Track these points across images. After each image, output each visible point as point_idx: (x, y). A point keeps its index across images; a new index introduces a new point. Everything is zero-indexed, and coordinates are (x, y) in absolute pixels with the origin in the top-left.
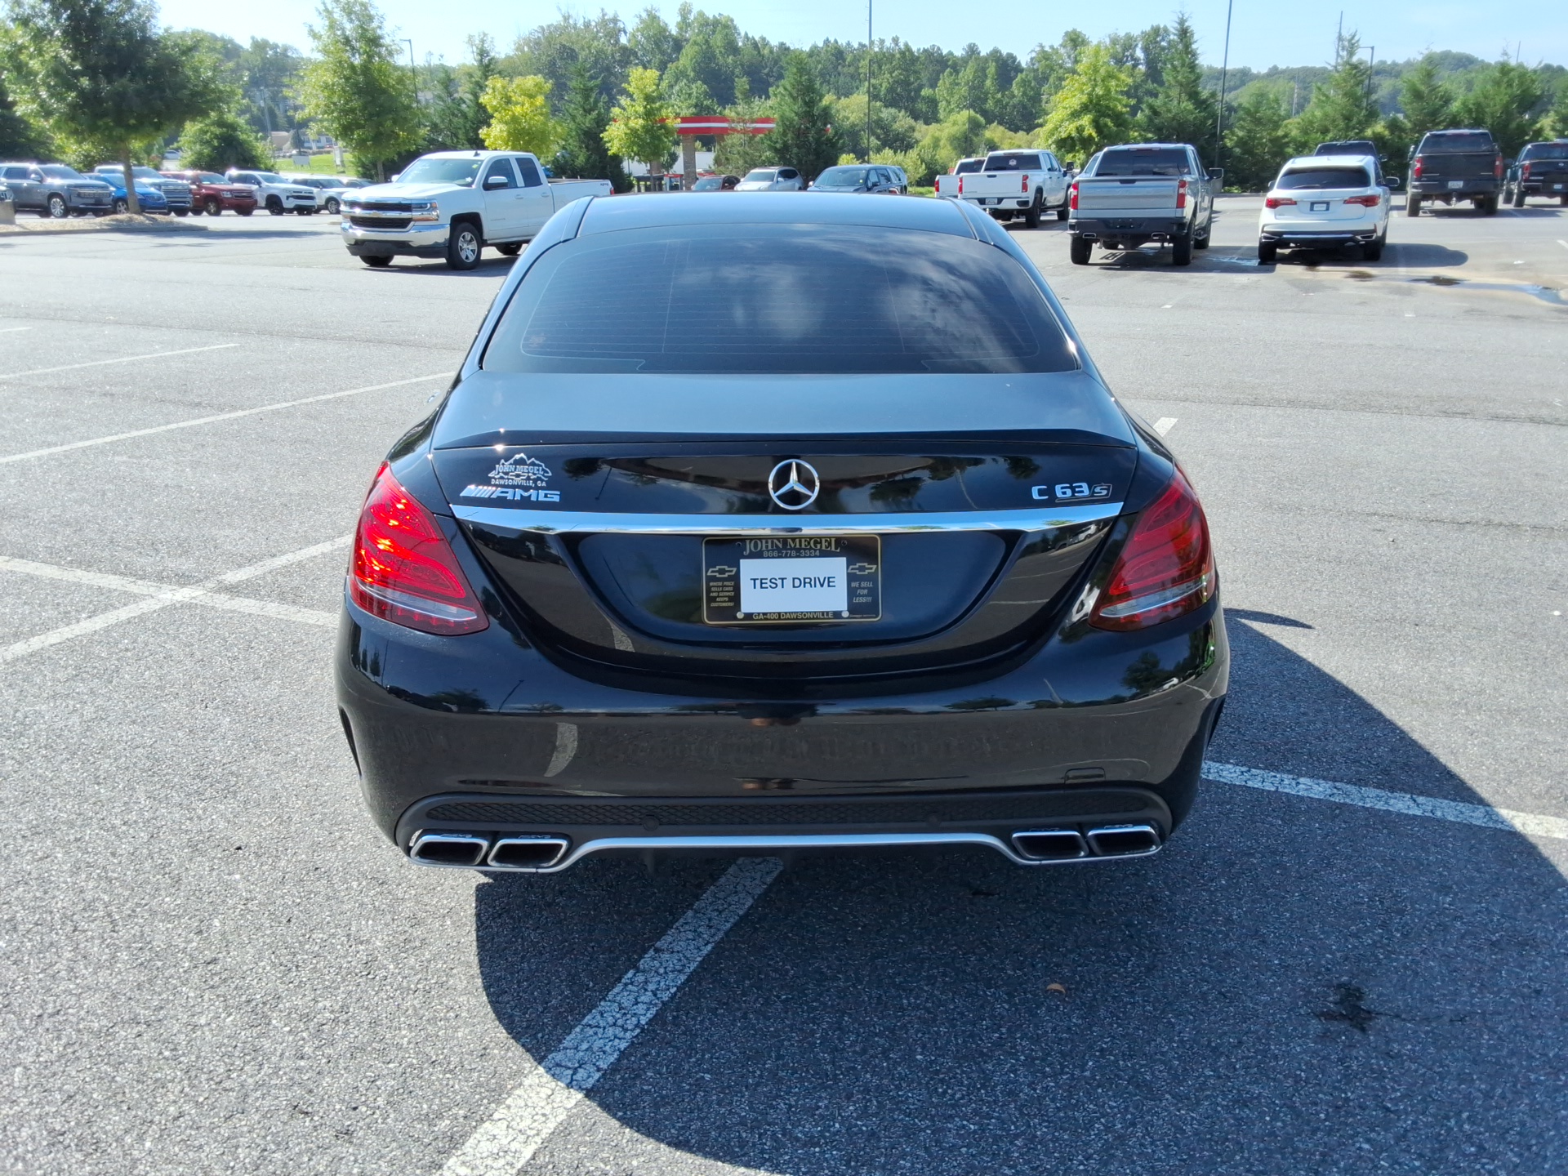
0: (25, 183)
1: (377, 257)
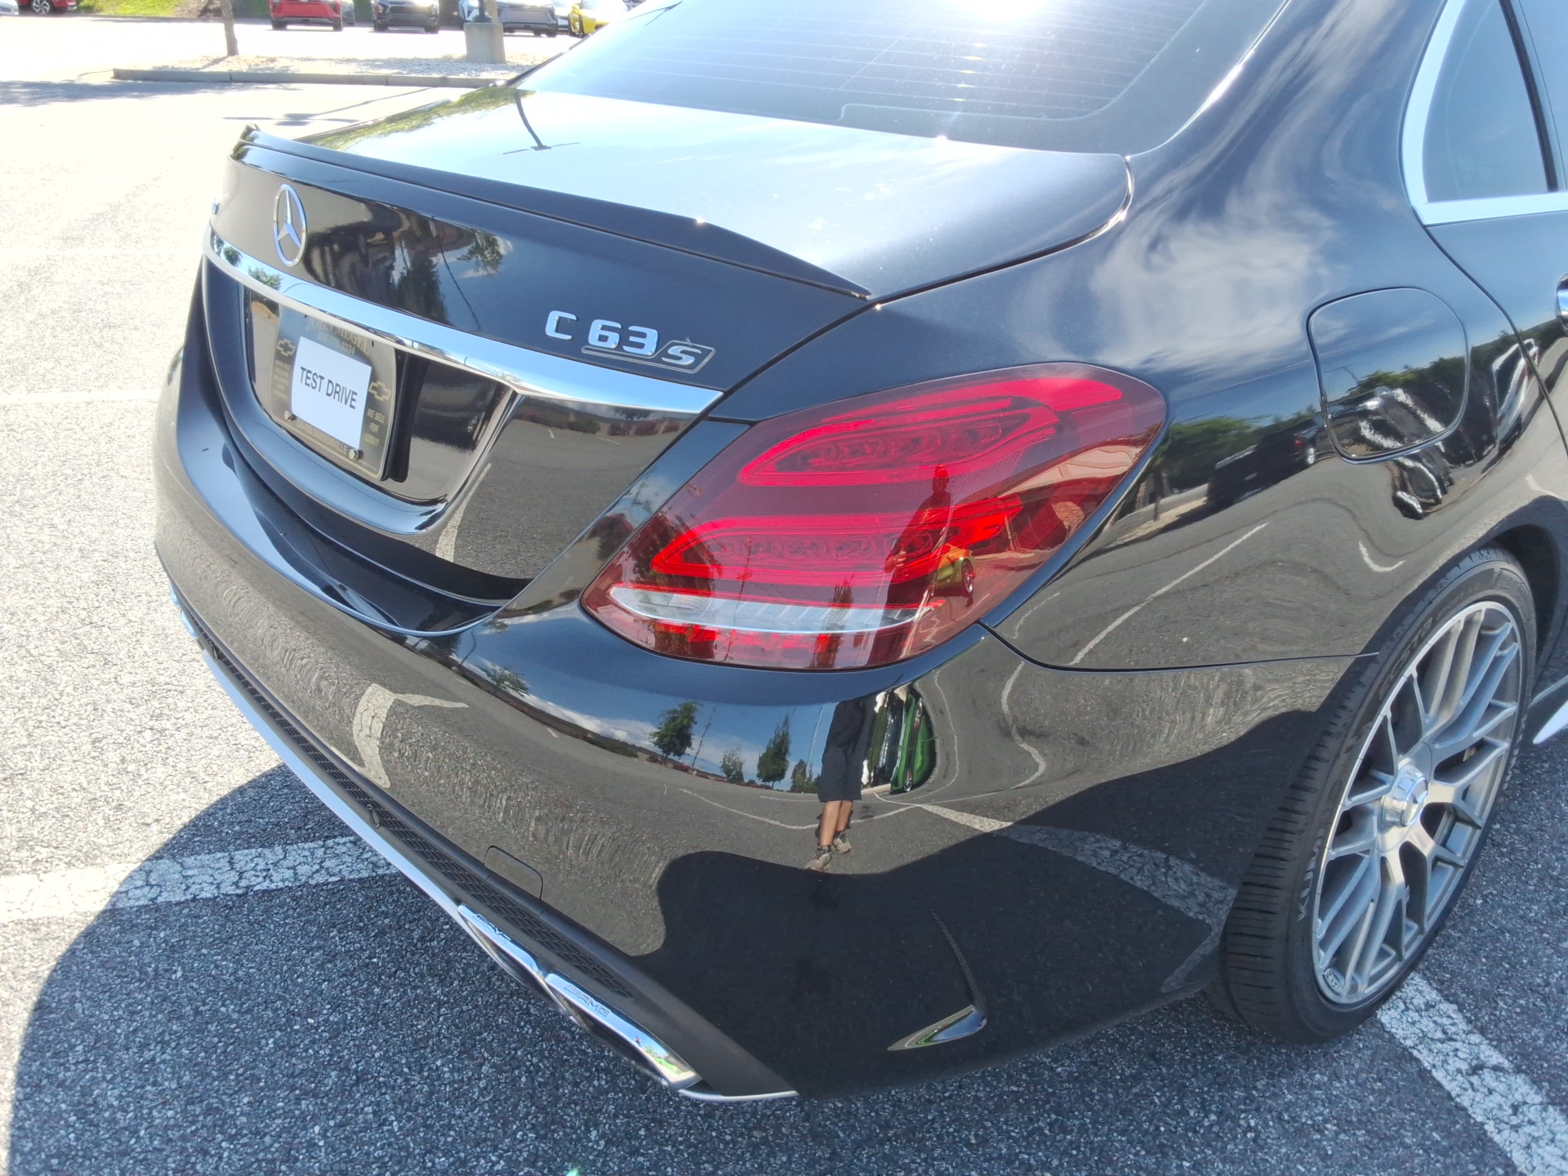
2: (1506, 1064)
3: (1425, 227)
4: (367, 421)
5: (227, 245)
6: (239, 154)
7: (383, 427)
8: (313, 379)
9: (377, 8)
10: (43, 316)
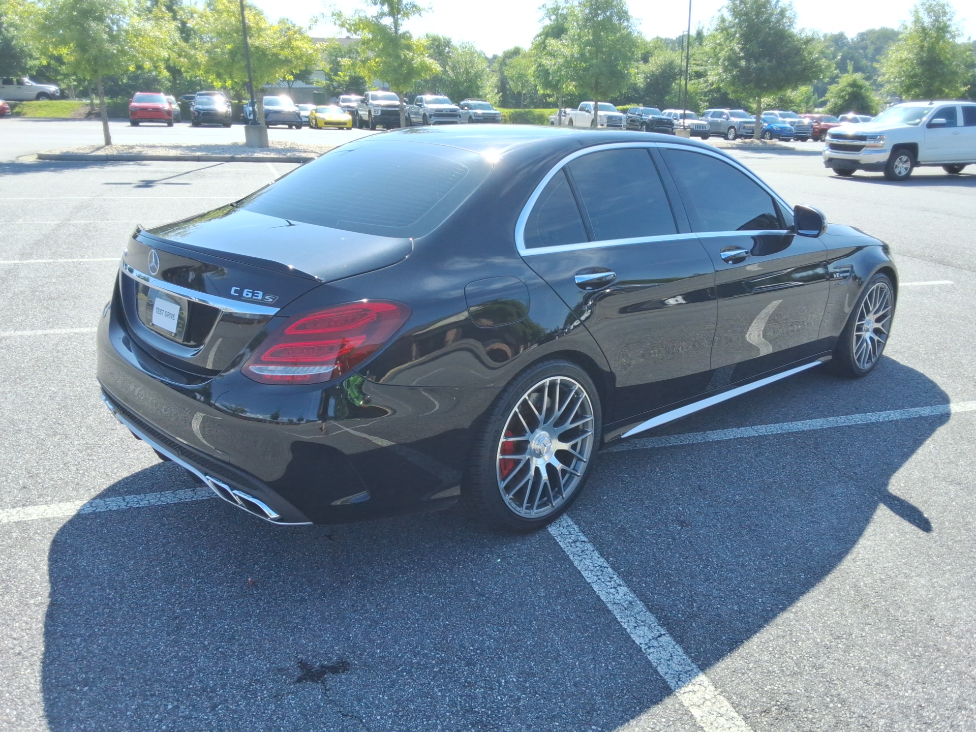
0: (719, 120)
1: (844, 170)
2: (586, 540)
3: (522, 258)
4: (178, 323)
5: (129, 266)
6: (135, 237)
7: (183, 325)
8: (160, 311)
9: (194, 113)
10: (17, 295)
